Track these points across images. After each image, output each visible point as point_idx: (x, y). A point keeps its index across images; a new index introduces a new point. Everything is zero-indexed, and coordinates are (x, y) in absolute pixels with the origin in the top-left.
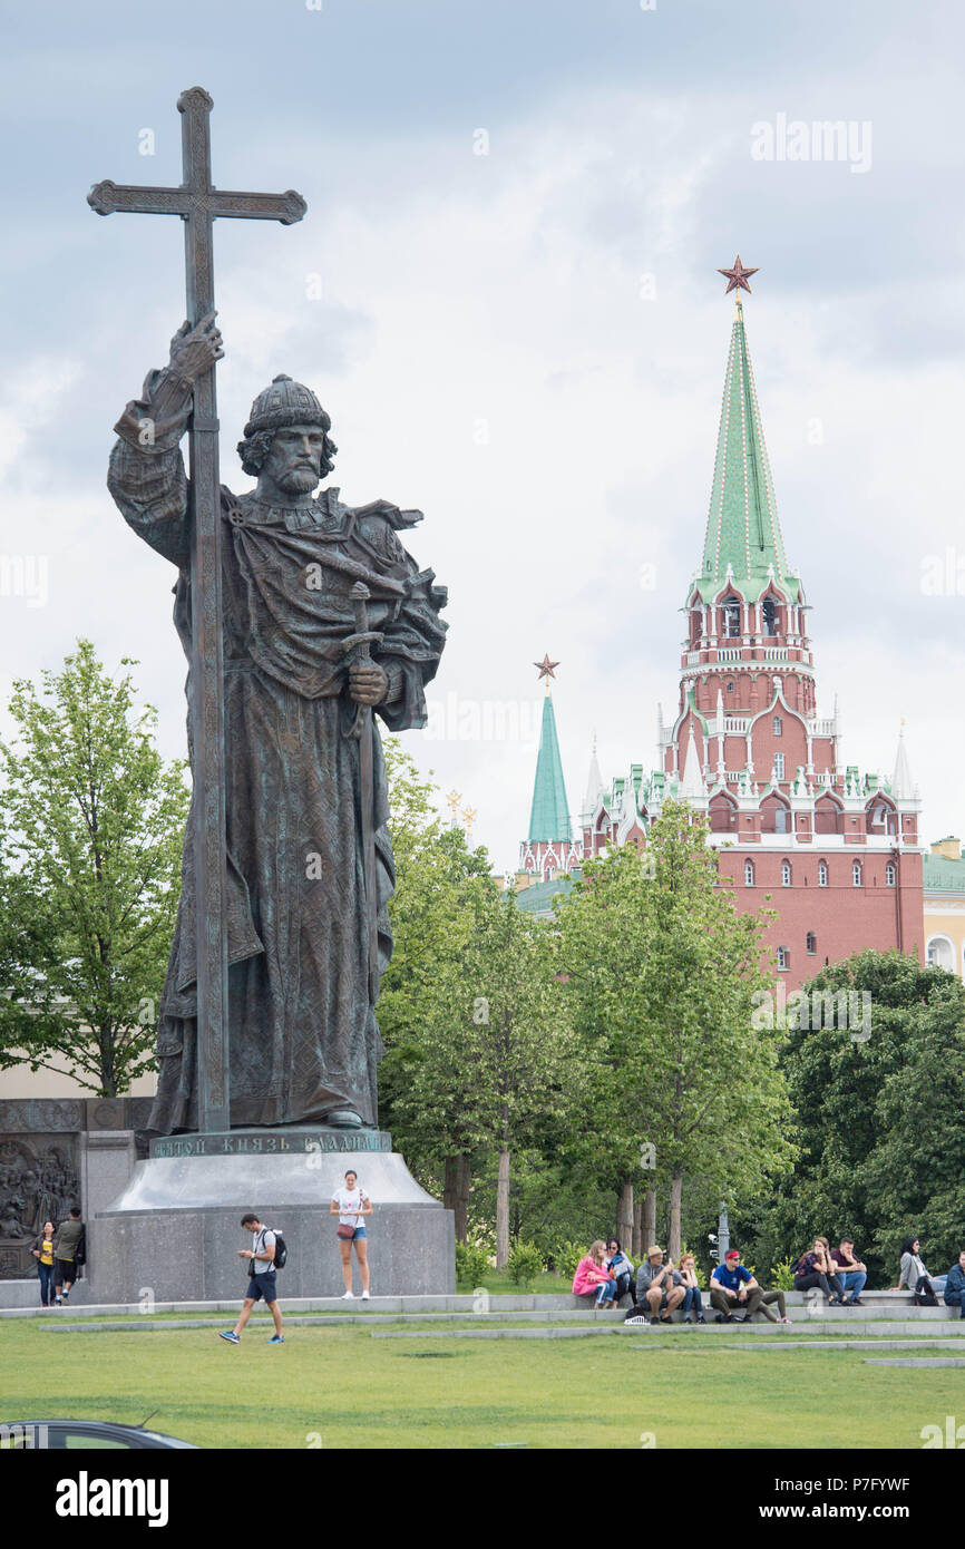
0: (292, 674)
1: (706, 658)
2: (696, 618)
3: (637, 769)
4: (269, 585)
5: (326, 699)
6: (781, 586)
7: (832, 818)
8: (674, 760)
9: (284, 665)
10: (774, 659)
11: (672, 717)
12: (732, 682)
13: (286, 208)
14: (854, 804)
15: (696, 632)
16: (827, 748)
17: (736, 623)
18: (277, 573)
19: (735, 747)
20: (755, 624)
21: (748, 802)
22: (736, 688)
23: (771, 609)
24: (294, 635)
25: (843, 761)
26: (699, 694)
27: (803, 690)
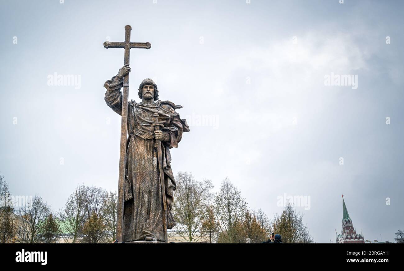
0: (141, 134)
1: (344, 225)
2: (343, 222)
3: (340, 235)
4: (138, 116)
5: (150, 140)
6: (350, 220)
7: (356, 238)
8: (343, 234)
9: (140, 133)
10: (350, 225)
11: (342, 230)
12: (347, 227)
13: (147, 46)
14: (358, 237)
15: (343, 224)
16: (355, 233)
17: (346, 223)
18: (140, 114)
19: (348, 233)
20: (348, 222)
21: (349, 237)
22: (347, 228)
23: (349, 221)
24: (142, 126)
25: (357, 233)
26: (344, 228)
27: (352, 228)
